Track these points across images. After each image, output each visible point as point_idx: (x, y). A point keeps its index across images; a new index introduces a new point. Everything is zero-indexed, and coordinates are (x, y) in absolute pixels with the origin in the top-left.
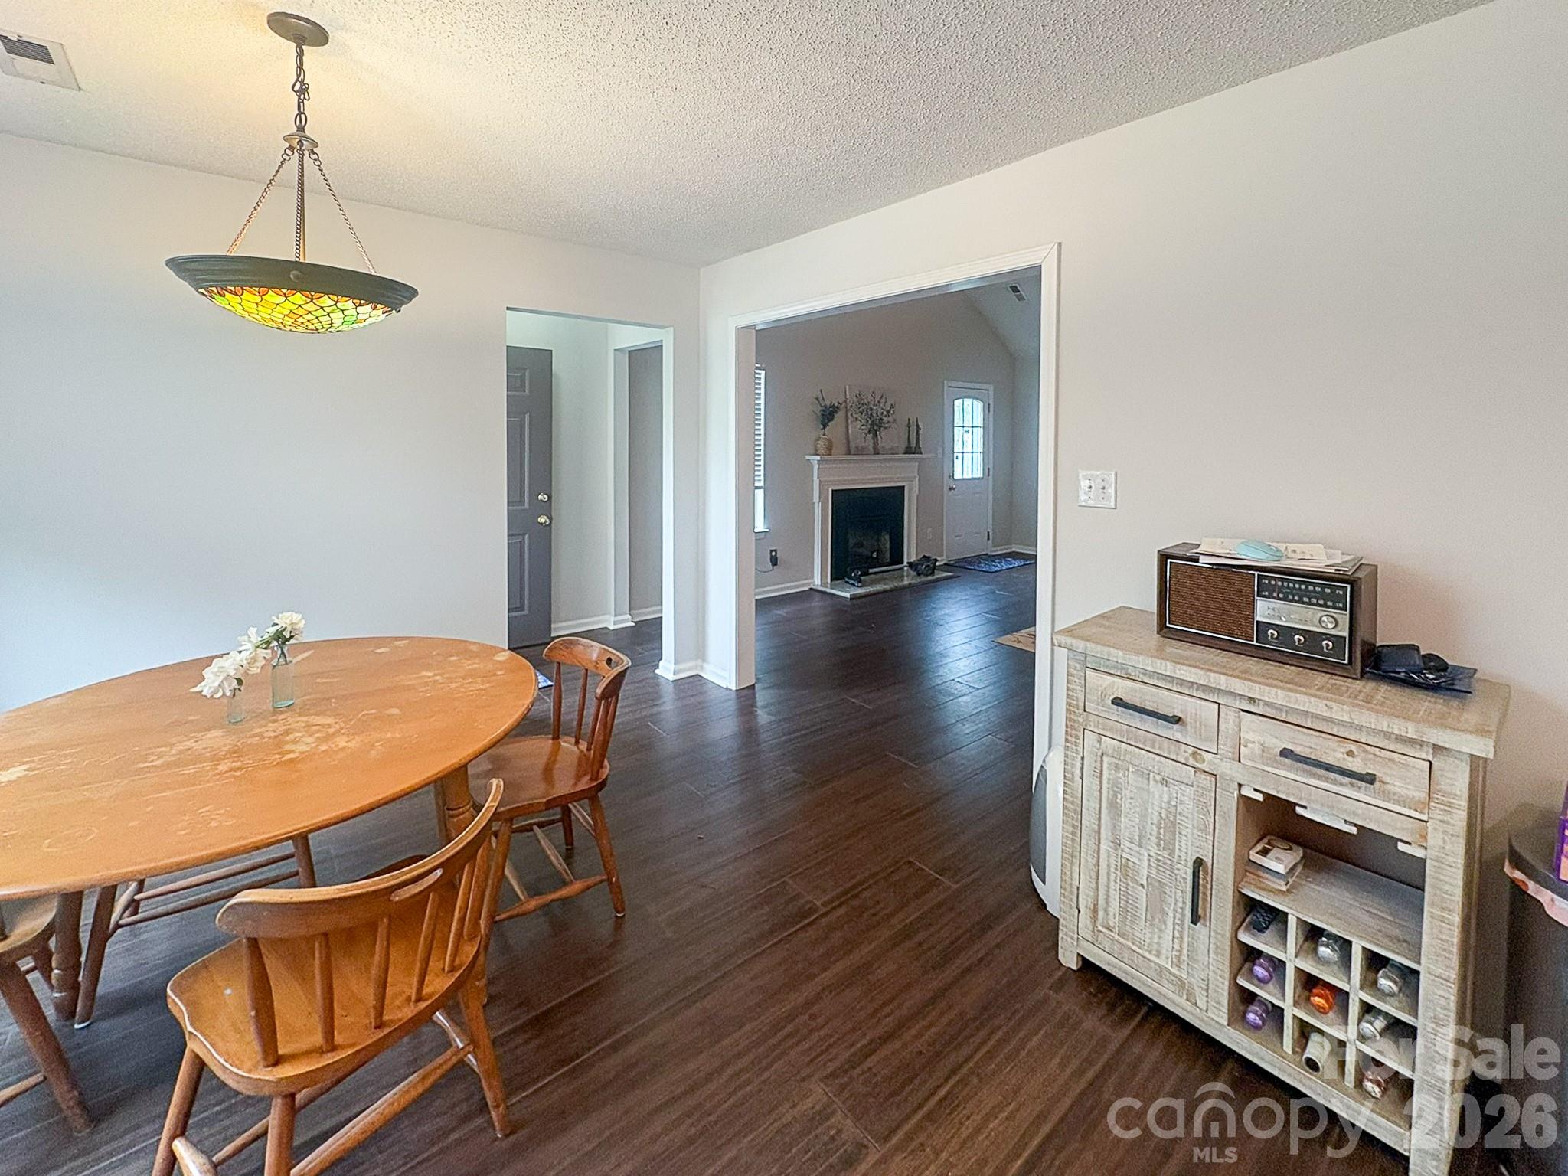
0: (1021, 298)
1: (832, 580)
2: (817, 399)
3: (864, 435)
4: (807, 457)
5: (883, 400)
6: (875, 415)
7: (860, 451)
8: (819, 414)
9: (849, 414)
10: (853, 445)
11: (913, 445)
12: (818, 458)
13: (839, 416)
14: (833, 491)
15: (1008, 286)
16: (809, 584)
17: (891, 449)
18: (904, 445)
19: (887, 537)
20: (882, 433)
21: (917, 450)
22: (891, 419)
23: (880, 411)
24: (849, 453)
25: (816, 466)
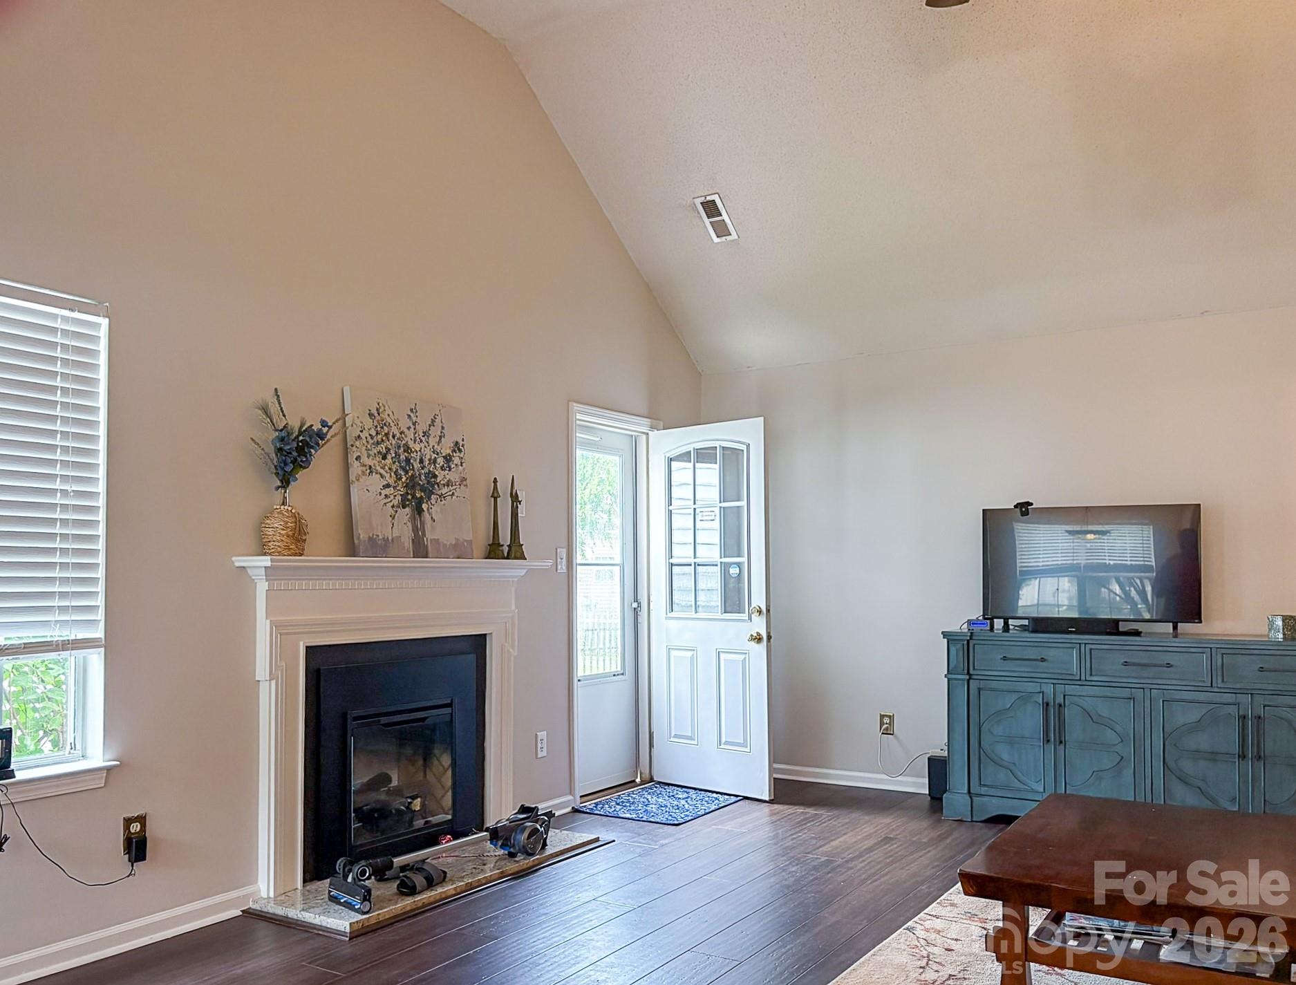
0: (721, 230)
1: (305, 881)
2: (265, 410)
3: (391, 511)
4: (239, 561)
5: (435, 432)
6: (417, 465)
7: (379, 547)
8: (271, 450)
9: (351, 459)
10: (362, 534)
11: (505, 538)
12: (266, 561)
13: (324, 459)
14: (309, 649)
15: (698, 201)
16: (247, 897)
17: (456, 546)
18: (482, 539)
19: (446, 760)
20: (435, 510)
21: (515, 552)
22: (453, 476)
23: (428, 454)
24: (352, 551)
25: (262, 587)
